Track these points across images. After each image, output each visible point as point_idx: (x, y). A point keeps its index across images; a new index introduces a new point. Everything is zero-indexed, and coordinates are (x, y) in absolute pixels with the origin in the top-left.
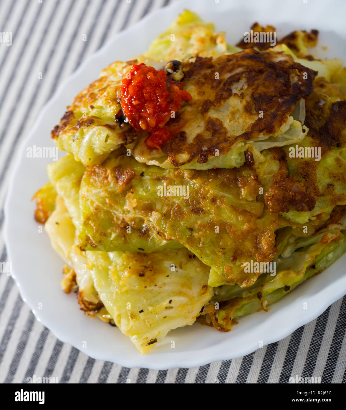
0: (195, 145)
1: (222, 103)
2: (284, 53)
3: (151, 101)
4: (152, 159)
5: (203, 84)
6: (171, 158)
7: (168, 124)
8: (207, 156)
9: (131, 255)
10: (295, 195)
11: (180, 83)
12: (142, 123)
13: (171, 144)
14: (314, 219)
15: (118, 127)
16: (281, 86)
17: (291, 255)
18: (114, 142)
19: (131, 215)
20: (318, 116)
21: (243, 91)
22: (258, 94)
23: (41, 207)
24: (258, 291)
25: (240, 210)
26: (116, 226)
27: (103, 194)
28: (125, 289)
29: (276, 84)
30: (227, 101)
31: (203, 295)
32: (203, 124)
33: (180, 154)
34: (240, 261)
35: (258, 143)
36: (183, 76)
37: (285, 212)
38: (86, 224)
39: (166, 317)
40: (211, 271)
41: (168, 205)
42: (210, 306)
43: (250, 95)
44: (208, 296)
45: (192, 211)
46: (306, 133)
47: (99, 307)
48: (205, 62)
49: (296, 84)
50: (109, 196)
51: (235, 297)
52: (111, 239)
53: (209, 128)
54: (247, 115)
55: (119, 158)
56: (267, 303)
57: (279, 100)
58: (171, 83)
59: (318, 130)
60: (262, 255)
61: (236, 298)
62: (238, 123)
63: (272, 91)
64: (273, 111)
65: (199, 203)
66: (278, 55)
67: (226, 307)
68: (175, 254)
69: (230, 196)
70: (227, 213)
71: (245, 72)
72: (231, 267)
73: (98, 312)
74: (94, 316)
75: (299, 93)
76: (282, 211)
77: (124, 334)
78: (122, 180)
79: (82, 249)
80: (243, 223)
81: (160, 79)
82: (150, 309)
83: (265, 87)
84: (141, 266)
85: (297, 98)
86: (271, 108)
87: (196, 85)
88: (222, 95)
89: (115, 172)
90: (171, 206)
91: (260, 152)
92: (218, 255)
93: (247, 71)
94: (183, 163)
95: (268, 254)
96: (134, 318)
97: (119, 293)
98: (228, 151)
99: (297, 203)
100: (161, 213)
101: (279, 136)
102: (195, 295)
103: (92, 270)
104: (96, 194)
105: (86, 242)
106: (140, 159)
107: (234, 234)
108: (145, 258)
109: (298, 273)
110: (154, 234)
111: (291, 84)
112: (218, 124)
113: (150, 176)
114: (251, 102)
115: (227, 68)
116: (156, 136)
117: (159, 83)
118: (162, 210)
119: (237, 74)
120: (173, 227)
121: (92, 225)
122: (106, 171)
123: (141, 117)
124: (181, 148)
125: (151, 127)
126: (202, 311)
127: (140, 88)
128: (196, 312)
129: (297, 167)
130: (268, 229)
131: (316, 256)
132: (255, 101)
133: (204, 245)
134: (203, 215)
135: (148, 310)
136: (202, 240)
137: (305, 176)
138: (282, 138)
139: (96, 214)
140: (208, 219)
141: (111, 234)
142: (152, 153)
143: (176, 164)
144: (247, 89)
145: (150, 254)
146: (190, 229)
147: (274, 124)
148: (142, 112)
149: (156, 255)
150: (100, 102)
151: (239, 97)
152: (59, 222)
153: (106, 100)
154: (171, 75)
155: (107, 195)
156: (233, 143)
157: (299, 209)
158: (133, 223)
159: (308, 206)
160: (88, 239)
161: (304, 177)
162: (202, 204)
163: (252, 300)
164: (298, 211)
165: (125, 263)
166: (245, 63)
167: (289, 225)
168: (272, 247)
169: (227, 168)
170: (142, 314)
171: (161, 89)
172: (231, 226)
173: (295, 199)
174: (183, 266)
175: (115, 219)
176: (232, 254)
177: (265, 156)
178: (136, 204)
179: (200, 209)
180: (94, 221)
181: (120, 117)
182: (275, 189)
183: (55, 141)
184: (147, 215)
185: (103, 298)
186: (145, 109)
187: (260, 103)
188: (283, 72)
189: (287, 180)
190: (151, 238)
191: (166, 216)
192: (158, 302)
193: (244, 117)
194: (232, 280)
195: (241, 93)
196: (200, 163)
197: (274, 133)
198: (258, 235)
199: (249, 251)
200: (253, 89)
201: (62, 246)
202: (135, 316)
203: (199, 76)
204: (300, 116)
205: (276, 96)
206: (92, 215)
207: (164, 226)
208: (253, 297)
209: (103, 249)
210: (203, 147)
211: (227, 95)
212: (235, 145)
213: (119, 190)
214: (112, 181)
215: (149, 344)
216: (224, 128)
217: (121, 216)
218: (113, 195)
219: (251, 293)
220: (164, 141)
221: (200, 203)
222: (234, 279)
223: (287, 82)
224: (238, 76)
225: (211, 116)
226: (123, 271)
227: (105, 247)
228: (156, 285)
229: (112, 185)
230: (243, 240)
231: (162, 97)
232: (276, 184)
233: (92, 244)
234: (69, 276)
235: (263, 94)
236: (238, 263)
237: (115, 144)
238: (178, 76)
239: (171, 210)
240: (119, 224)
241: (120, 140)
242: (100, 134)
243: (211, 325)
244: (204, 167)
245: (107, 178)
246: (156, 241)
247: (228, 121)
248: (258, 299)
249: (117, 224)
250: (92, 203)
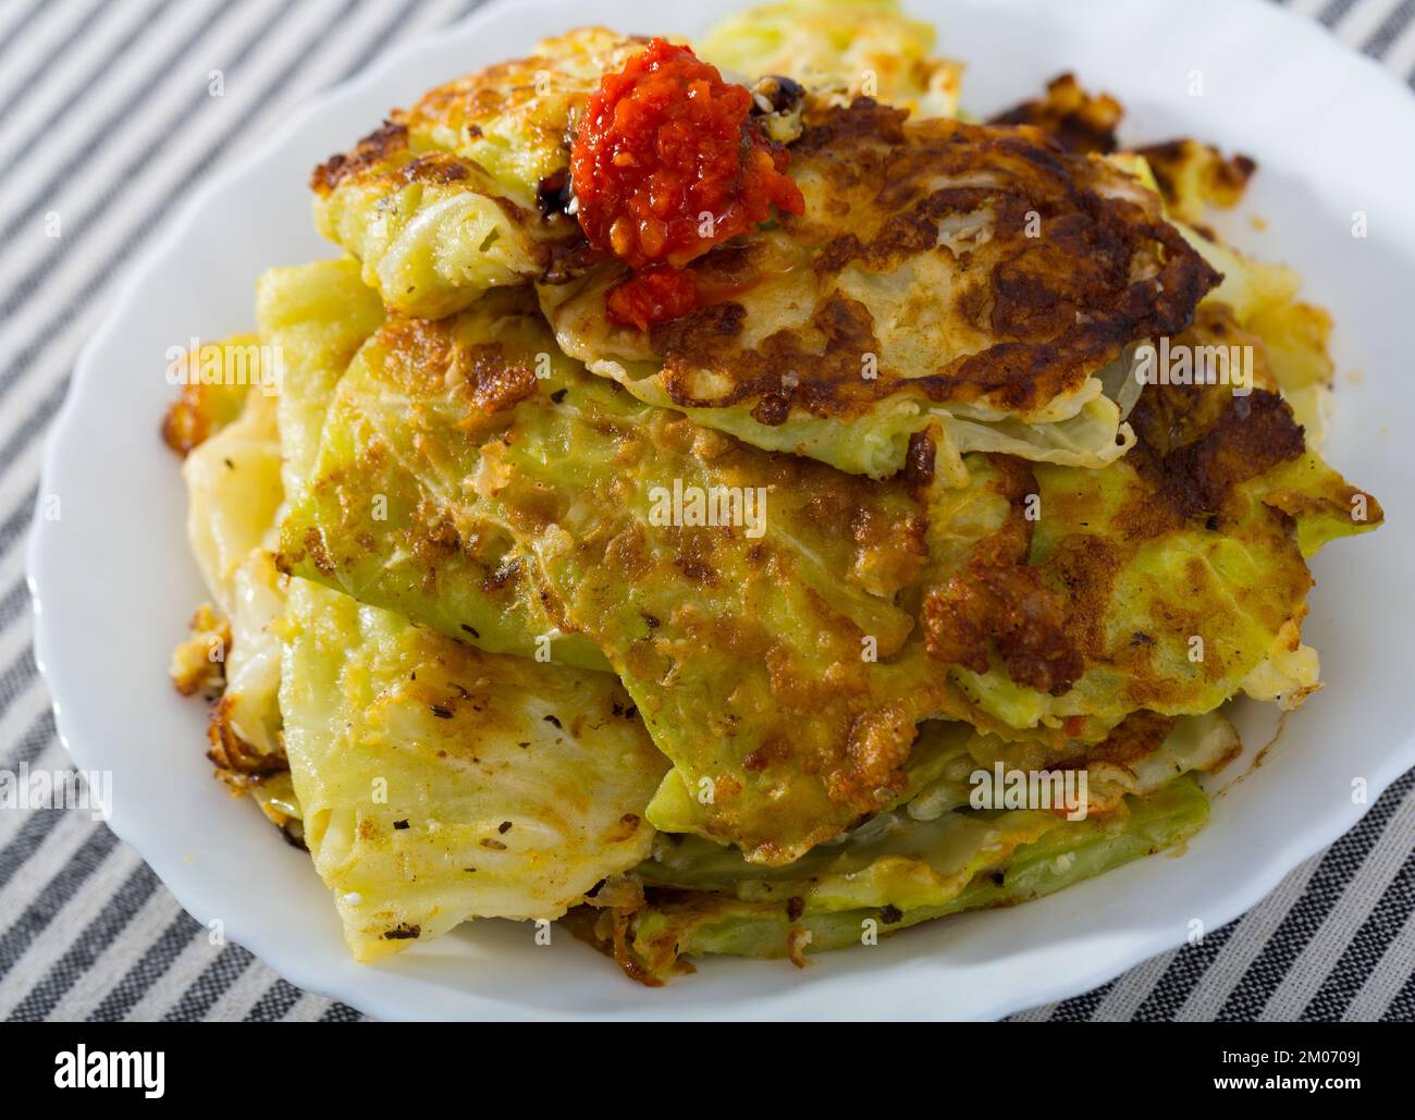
0: (761, 360)
1: (894, 259)
2: (1135, 182)
3: (673, 168)
4: (609, 357)
5: (854, 181)
6: (671, 372)
7: (698, 264)
8: (790, 409)
9: (433, 640)
10: (1025, 627)
11: (782, 151)
12: (622, 231)
13: (689, 330)
14: (1057, 725)
15: (537, 220)
16: (1097, 274)
17: (937, 816)
18: (510, 257)
19: (477, 513)
20: (1179, 413)
21: (971, 248)
22: (1018, 272)
23: (194, 399)
24: (797, 892)
25: (833, 614)
26: (418, 529)
27: (410, 415)
28: (374, 737)
29: (1083, 263)
30: (911, 259)
31: (614, 844)
32: (808, 305)
33: (706, 372)
34: (773, 775)
35: (965, 422)
36: (799, 135)
37: (973, 673)
38: (323, 490)
39: (473, 870)
40: (670, 775)
41: (607, 520)
42: (626, 886)
43: (992, 266)
44: (628, 854)
45: (678, 563)
46: (1124, 449)
47: (272, 769)
48: (883, 118)
49: (1144, 289)
50: (430, 428)
51: (713, 886)
52: (388, 565)
53: (826, 320)
54: (958, 325)
55: (504, 320)
56: (810, 941)
57: (1078, 314)
58: (755, 141)
59: (1163, 454)
60: (852, 779)
61: (717, 892)
62: (922, 338)
63: (1064, 281)
64: (1045, 341)
65: (709, 547)
66: (1115, 179)
67: (676, 907)
68: (572, 684)
69: (817, 560)
70: (786, 609)
71: (1000, 192)
72: (739, 786)
73: (260, 783)
74: (244, 791)
75: (1143, 318)
76: (968, 664)
77: (319, 878)
78: (489, 391)
79: (283, 565)
80: (826, 659)
81: (725, 111)
82: (431, 827)
83: (1045, 258)
84: (450, 684)
85: (1135, 331)
86: (1044, 331)
87: (830, 178)
88: (900, 235)
89: (474, 361)
90: (616, 527)
91: (962, 454)
92: (711, 734)
93: (1004, 192)
94: (704, 400)
95: (871, 783)
96: (372, 839)
97: (352, 740)
98: (862, 412)
99: (1022, 655)
100: (576, 539)
101: (1036, 428)
102: (591, 834)
103: (291, 643)
104: (391, 410)
105: (305, 547)
106: (572, 343)
107: (786, 682)
108: (471, 663)
109: (944, 879)
110: (528, 597)
111: (1131, 282)
112: (858, 318)
113: (581, 408)
114: (987, 291)
115: (947, 160)
116: (650, 288)
117: (720, 124)
118: (582, 528)
119: (971, 189)
120: (600, 597)
121: (343, 501)
122: (447, 347)
123: (622, 212)
124: (713, 353)
125: (643, 255)
126: (592, 893)
127: (654, 118)
128: (574, 889)
129: (1061, 544)
130: (900, 705)
131: (1021, 848)
132: (1002, 290)
133: (678, 684)
134: (708, 589)
135: (428, 829)
136: (677, 666)
137: (1075, 580)
138: (1045, 437)
139: (367, 472)
140: (719, 606)
141: (392, 550)
142: (614, 337)
143: (681, 394)
144: (988, 245)
145: (492, 655)
146: (652, 618)
147: (1037, 381)
148: (632, 194)
149: (511, 666)
150: (504, 126)
151: (954, 260)
152: (234, 460)
153: (529, 122)
154: (763, 116)
155: (422, 422)
156: (885, 395)
157: (1023, 676)
158: (474, 538)
159: (1054, 677)
160: (313, 539)
161: (1071, 583)
162: (720, 553)
163: (765, 915)
164: (1017, 680)
165: (403, 657)
166: (1009, 164)
167: (969, 718)
168: (894, 766)
169: (839, 466)
170: (400, 832)
171: (717, 145)
172: (785, 654)
173: (1019, 640)
174: (584, 731)
175: (421, 507)
176: (756, 746)
177: (973, 472)
178: (508, 482)
179: (706, 566)
180: (353, 490)
181: (552, 193)
182: (969, 585)
183: (317, 201)
184: (528, 529)
185: (296, 743)
186: (646, 190)
187: (1014, 304)
188: (1117, 234)
189: (1015, 570)
190: (514, 607)
191: (588, 552)
192: (464, 814)
193: (946, 326)
194: (725, 829)
195: (963, 250)
196: (759, 421)
197: (1028, 408)
198: (862, 711)
199: (815, 752)
200: (1006, 253)
201: (220, 538)
202: (375, 831)
203: (849, 153)
204: (1122, 391)
205: (1069, 299)
206: (352, 468)
207: (571, 581)
208: (772, 906)
209: (350, 588)
210: (787, 374)
211: (919, 242)
212: (889, 401)
213: (469, 420)
214: (456, 384)
215: (390, 935)
216: (874, 340)
217: (444, 502)
218: (441, 428)
219: (770, 890)
220: (668, 315)
221: (713, 549)
222: (734, 826)
223: (1119, 269)
224: (971, 196)
225: (845, 290)
226: (388, 678)
227: (358, 582)
228: (476, 760)
229: (451, 396)
230: (808, 711)
231: (714, 168)
232: (977, 573)
233: (319, 560)
234: (212, 640)
235: (1032, 277)
236: (764, 780)
237: (509, 266)
238: (784, 127)
239: (611, 539)
240: (428, 529)
241: (531, 259)
242: (474, 217)
243: (606, 948)
244: (768, 439)
245: (442, 369)
246: (529, 622)
247: (893, 323)
248: (784, 917)
249: (423, 524)
250: (367, 431)
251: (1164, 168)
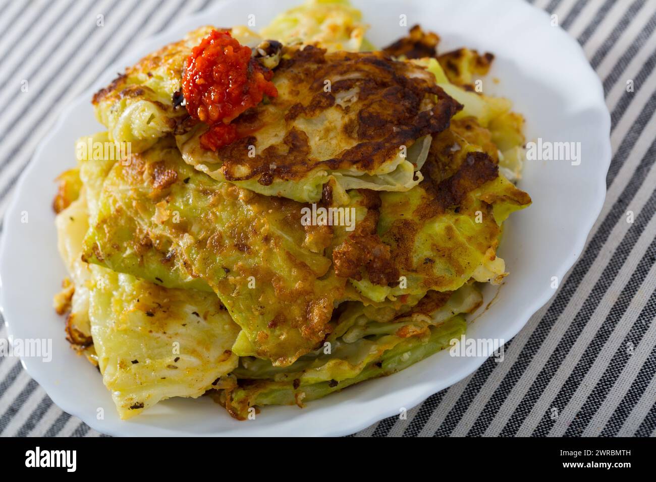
0: (262, 159)
1: (317, 112)
2: (426, 70)
3: (218, 83)
4: (202, 163)
5: (301, 81)
6: (225, 167)
7: (236, 121)
8: (273, 178)
9: (146, 285)
10: (374, 260)
11: (269, 72)
12: (202, 111)
13: (233, 149)
14: (394, 299)
15: (172, 109)
16: (403, 111)
17: (356, 340)
18: (159, 126)
19: (158, 231)
20: (444, 165)
21: (350, 104)
22: (369, 113)
23: (62, 193)
24: (297, 377)
25: (298, 261)
26: (136, 240)
27: (131, 193)
28: (124, 326)
29: (398, 106)
30: (324, 111)
31: (222, 362)
32: (282, 133)
33: (239, 166)
34: (280, 330)
35: (347, 177)
36: (277, 64)
37: (356, 281)
38: (99, 227)
39: (164, 378)
40: (241, 333)
41: (207, 230)
42: (229, 379)
43: (358, 111)
44: (229, 366)
45: (236, 246)
46: (417, 182)
47: (88, 343)
48: (315, 53)
49: (426, 114)
50: (138, 198)
51: (268, 377)
52: (124, 256)
53: (288, 140)
54: (344, 137)
55: (165, 151)
56: (304, 397)
57: (394, 128)
58: (255, 68)
59: (438, 182)
60: (310, 329)
61: (268, 379)
62: (329, 144)
63: (389, 114)
64: (380, 140)
65: (247, 238)
66: (415, 70)
67: (249, 387)
68: (203, 298)
69: (290, 239)
70: (278, 261)
71: (362, 80)
72: (267, 335)
73: (86, 349)
74: (82, 351)
75: (425, 127)
76: (352, 278)
77: (105, 386)
78: (160, 181)
79: (85, 259)
80: (296, 281)
81: (239, 57)
82: (147, 362)
83: (381, 106)
84: (153, 302)
85: (421, 133)
86: (380, 136)
87: (291, 81)
88: (320, 102)
89: (154, 169)
90: (211, 232)
91: (346, 190)
92: (254, 315)
93: (364, 80)
94: (238, 178)
95: (317, 330)
96: (124, 369)
97: (115, 329)
98: (302, 177)
99: (374, 272)
100: (196, 238)
101: (380, 177)
102: (212, 360)
103: (92, 290)
104: (123, 192)
105: (93, 251)
106: (188, 158)
107: (280, 291)
108: (161, 293)
109: (353, 367)
110: (179, 264)
111: (419, 112)
112: (301, 138)
113: (195, 185)
114: (356, 122)
115: (340, 68)
116: (216, 133)
117: (238, 64)
118: (198, 234)
119: (349, 80)
120: (205, 261)
121: (106, 230)
122: (144, 164)
123: (201, 103)
124: (242, 158)
125: (211, 120)
126: (215, 383)
127: (210, 64)
128: (207, 382)
129: (392, 224)
130: (326, 296)
131: (386, 352)
132: (362, 120)
133: (239, 295)
134: (248, 255)
135: (145, 362)
136: (237, 288)
137: (399, 238)
138: (384, 180)
139: (116, 218)
140: (253, 262)
141: (126, 249)
142: (205, 155)
143: (229, 176)
144: (357, 102)
145: (170, 289)
146: (227, 269)
147: (375, 158)
148: (205, 96)
149: (178, 293)
150: (161, 71)
151: (343, 110)
152: (75, 217)
153: (169, 69)
154: (262, 58)
155: (135, 196)
156: (311, 169)
157: (375, 280)
158: (158, 242)
159: (387, 280)
160: (95, 248)
161: (397, 240)
162: (251, 239)
163: (285, 387)
164: (373, 282)
165: (135, 293)
166: (367, 68)
167: (360, 300)
168: (326, 322)
169: (296, 200)
170: (135, 365)
171: (237, 72)
172: (279, 279)
173: (372, 266)
174: (209, 317)
175: (137, 231)
176: (273, 318)
177: (351, 198)
178: (168, 218)
179: (246, 245)
180: (110, 226)
181: (178, 97)
182: (350, 245)
183: (94, 108)
184: (177, 236)
185: (95, 332)
186: (210, 93)
187: (367, 126)
188: (414, 93)
189: (369, 237)
190: (174, 269)
191: (200, 244)
192: (161, 356)
193: (339, 138)
194: (264, 353)
195: (346, 106)
196: (261, 184)
197: (371, 169)
198: (312, 300)
199: (295, 319)
200: (364, 105)
201: (69, 249)
202: (125, 365)
203: (300, 69)
204: (419, 158)
205: (392, 122)
206: (110, 217)
207: (194, 256)
208: (287, 383)
209: (111, 267)
210: (272, 164)
211: (327, 104)
212: (313, 171)
213: (153, 193)
214: (148, 178)
215: (133, 408)
216: (308, 146)
217: (146, 228)
218: (143, 198)
219: (287, 376)
220: (224, 143)
221: (249, 238)
222: (267, 352)
223: (413, 107)
224: (349, 83)
225: (297, 127)
226: (129, 302)
227: (113, 264)
228: (165, 333)
229: (146, 184)
230: (291, 302)
231: (235, 82)
232: (353, 240)
233: (98, 255)
234: (66, 292)
235: (375, 114)
236: (277, 332)
237: (158, 129)
238: (271, 62)
239: (209, 237)
240: (140, 239)
241: (167, 126)
242: (144, 111)
243: (224, 406)
244: (266, 191)
245: (142, 173)
246: (181, 274)
247: (317, 138)
248: (292, 388)
249: (138, 238)
250: (115, 201)
251: (454, 61)
